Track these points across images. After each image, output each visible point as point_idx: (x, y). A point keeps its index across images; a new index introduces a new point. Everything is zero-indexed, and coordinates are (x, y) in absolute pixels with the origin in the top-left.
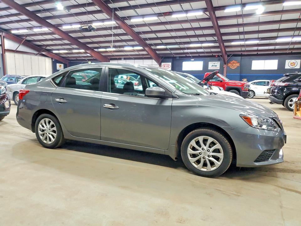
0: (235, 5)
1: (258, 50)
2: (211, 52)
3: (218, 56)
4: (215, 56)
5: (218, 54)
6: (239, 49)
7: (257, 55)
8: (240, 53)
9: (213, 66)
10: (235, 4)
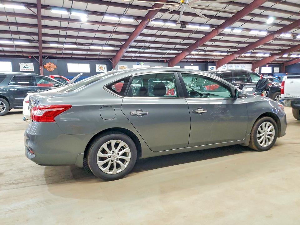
0: (62, 8)
1: (72, 54)
2: (22, 52)
3: (32, 57)
4: (27, 57)
5: (31, 55)
6: (55, 51)
7: (71, 58)
8: (54, 55)
9: (25, 67)
10: (62, 6)
